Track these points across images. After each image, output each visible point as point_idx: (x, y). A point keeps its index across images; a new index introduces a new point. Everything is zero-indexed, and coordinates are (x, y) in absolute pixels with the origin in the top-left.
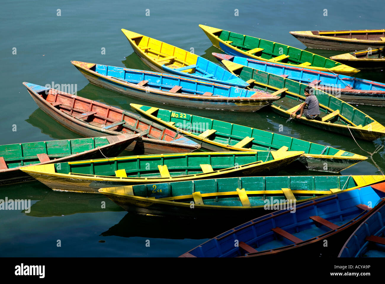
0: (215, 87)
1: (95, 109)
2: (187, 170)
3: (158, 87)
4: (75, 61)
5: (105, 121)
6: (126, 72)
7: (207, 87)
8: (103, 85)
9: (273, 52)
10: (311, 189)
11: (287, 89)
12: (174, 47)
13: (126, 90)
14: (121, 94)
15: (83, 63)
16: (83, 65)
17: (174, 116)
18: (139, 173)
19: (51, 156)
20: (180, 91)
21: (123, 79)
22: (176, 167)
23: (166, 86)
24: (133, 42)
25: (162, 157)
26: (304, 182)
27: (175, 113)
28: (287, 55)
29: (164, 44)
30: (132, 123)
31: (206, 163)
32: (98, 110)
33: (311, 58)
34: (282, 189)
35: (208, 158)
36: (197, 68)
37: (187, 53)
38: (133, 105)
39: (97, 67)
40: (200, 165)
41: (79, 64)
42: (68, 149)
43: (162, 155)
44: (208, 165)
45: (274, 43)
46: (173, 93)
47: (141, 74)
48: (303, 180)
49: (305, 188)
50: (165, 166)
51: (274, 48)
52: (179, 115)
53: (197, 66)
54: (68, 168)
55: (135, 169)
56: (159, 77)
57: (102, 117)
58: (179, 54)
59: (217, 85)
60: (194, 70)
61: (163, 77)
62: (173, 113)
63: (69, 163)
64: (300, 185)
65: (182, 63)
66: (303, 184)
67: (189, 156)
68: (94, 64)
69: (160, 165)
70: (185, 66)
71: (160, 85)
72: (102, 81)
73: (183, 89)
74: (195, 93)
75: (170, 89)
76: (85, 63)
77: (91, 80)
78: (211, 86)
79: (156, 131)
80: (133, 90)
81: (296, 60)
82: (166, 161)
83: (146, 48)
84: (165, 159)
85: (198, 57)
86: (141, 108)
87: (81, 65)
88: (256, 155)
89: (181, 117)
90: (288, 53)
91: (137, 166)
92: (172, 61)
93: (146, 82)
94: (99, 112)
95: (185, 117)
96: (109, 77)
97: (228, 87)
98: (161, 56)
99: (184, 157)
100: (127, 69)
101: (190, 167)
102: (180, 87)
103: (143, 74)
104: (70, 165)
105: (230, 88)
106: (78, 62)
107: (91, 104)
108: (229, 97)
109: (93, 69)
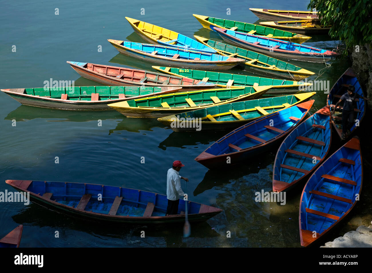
0: (202, 54)
1: (122, 72)
2: (202, 101)
3: (164, 55)
4: (110, 40)
5: (132, 79)
6: (143, 46)
7: (196, 54)
8: (129, 54)
9: (244, 29)
10: (271, 105)
11: (238, 54)
12: (162, 28)
13: (145, 58)
14: (142, 60)
15: (115, 40)
16: (116, 42)
17: (181, 72)
18: (174, 104)
19: (126, 95)
20: (179, 58)
21: (142, 51)
22: (196, 99)
23: (169, 55)
24: (135, 26)
25: (188, 94)
26: (267, 102)
27: (181, 70)
28: (255, 30)
29: (154, 26)
30: (153, 78)
31: (213, 96)
32: (125, 73)
33: (273, 32)
34: (255, 107)
35: (215, 93)
36: (178, 41)
37: (170, 31)
38: (154, 67)
39: (124, 43)
40: (211, 97)
41: (113, 41)
42: (137, 93)
43: (188, 92)
44: (215, 97)
45: (245, 23)
46: (175, 59)
47: (153, 47)
48: (266, 100)
49: (268, 105)
50: (190, 99)
51: (245, 26)
52: (184, 71)
53: (178, 40)
54: (135, 103)
55: (172, 101)
56: (165, 48)
57: (129, 77)
58: (166, 32)
59: (203, 53)
60: (176, 43)
61: (167, 49)
62: (180, 69)
63: (135, 100)
64: (265, 104)
65: (168, 38)
66: (267, 103)
67: (204, 92)
68: (122, 41)
69: (186, 98)
70: (170, 40)
71: (165, 54)
72: (129, 52)
73: (180, 56)
74: (188, 59)
75: (172, 56)
76: (117, 41)
77: (121, 51)
78: (199, 54)
79: (174, 80)
80: (150, 58)
81: (262, 34)
82: (190, 96)
83: (143, 29)
84: (189, 94)
85: (179, 34)
86: (160, 68)
87: (114, 42)
88: (244, 89)
89: (186, 71)
90: (255, 29)
91: (173, 100)
92: (161, 37)
93: (156, 52)
94: (126, 74)
95: (188, 71)
96: (132, 49)
97: (211, 54)
98: (152, 34)
99: (201, 93)
100: (144, 44)
101: (205, 99)
102: (179, 55)
103: (154, 47)
104: (136, 101)
105: (212, 55)
106: (112, 40)
107: (120, 70)
108: (211, 60)
109: (122, 44)
